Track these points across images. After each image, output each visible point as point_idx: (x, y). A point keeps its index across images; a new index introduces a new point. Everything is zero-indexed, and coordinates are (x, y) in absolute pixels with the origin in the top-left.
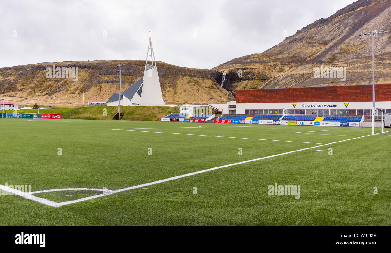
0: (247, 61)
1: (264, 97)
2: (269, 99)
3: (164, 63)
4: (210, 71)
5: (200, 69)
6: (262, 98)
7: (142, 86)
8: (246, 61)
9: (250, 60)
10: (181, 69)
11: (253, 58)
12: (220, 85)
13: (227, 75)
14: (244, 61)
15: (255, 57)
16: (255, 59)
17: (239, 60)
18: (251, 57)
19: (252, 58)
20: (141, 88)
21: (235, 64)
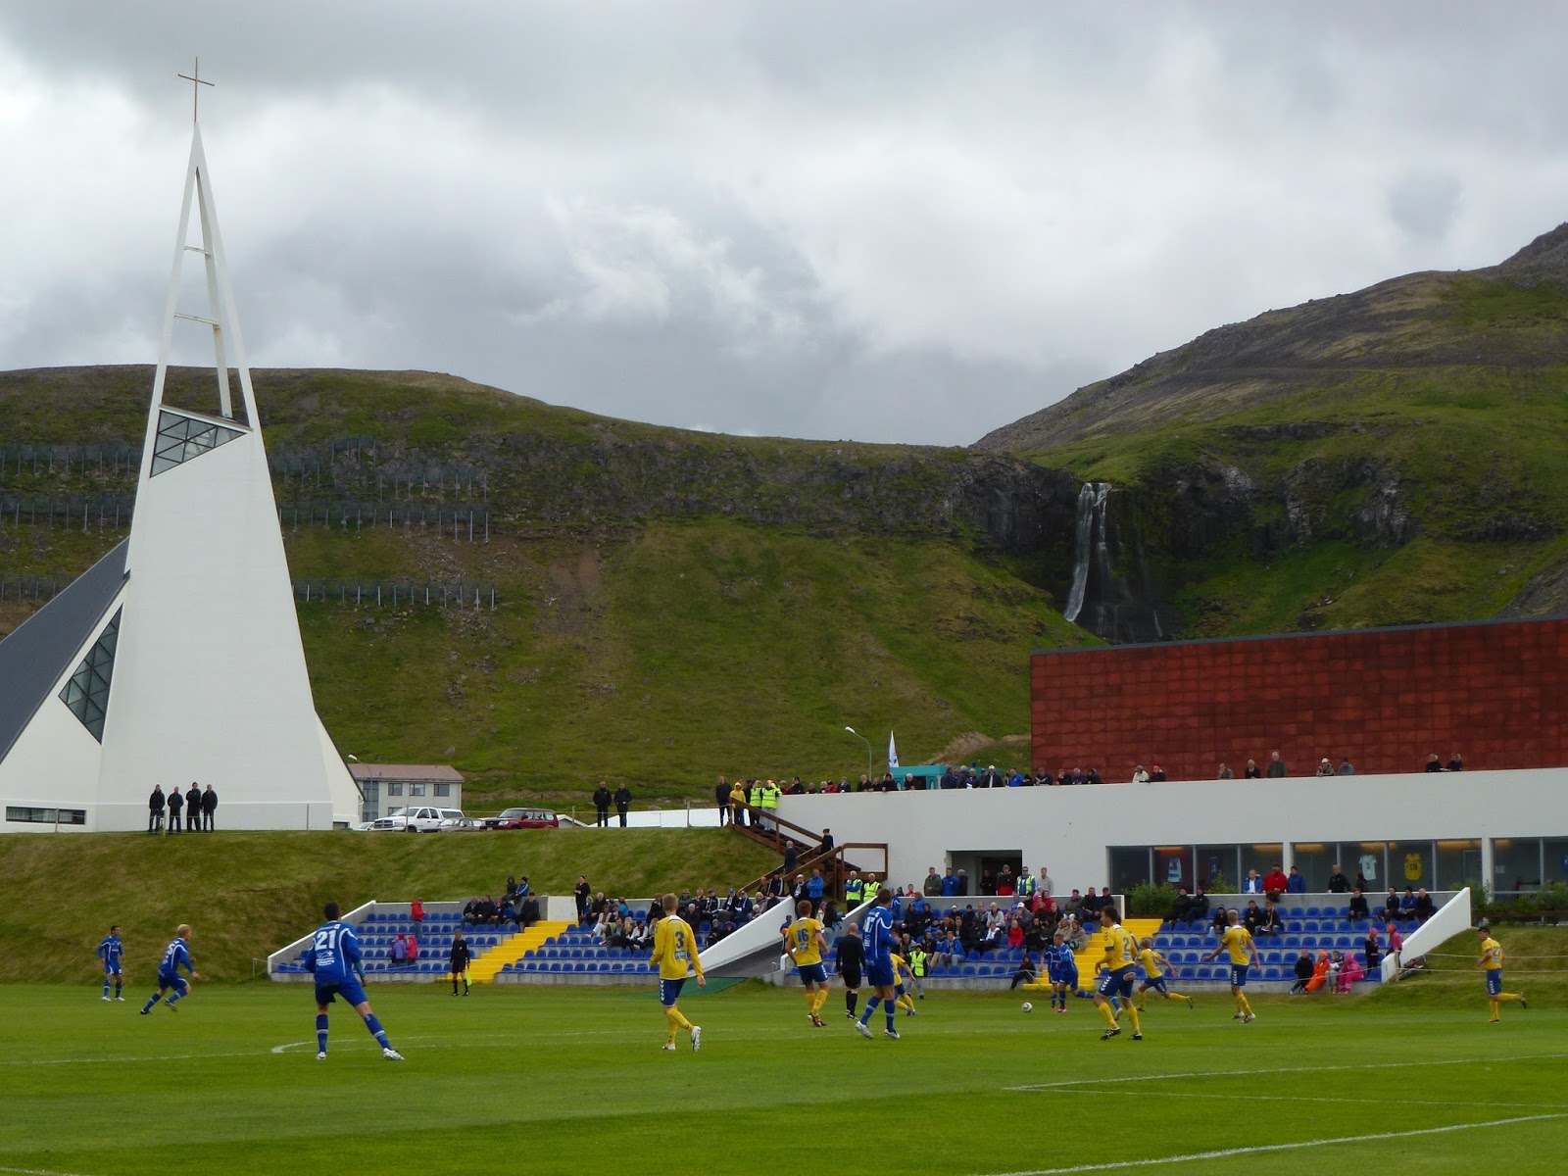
0: (1336, 347)
1: (1308, 716)
2: (1358, 738)
3: (487, 392)
4: (956, 456)
5: (850, 447)
6: (1292, 729)
7: (114, 625)
8: (1326, 353)
9: (1362, 338)
10: (661, 449)
11: (1403, 315)
12: (1060, 603)
13: (1122, 500)
14: (1307, 351)
15: (1418, 303)
16: (1412, 327)
17: (1255, 347)
18: (1380, 308)
19: (1389, 316)
20: (106, 650)
21: (1210, 381)
